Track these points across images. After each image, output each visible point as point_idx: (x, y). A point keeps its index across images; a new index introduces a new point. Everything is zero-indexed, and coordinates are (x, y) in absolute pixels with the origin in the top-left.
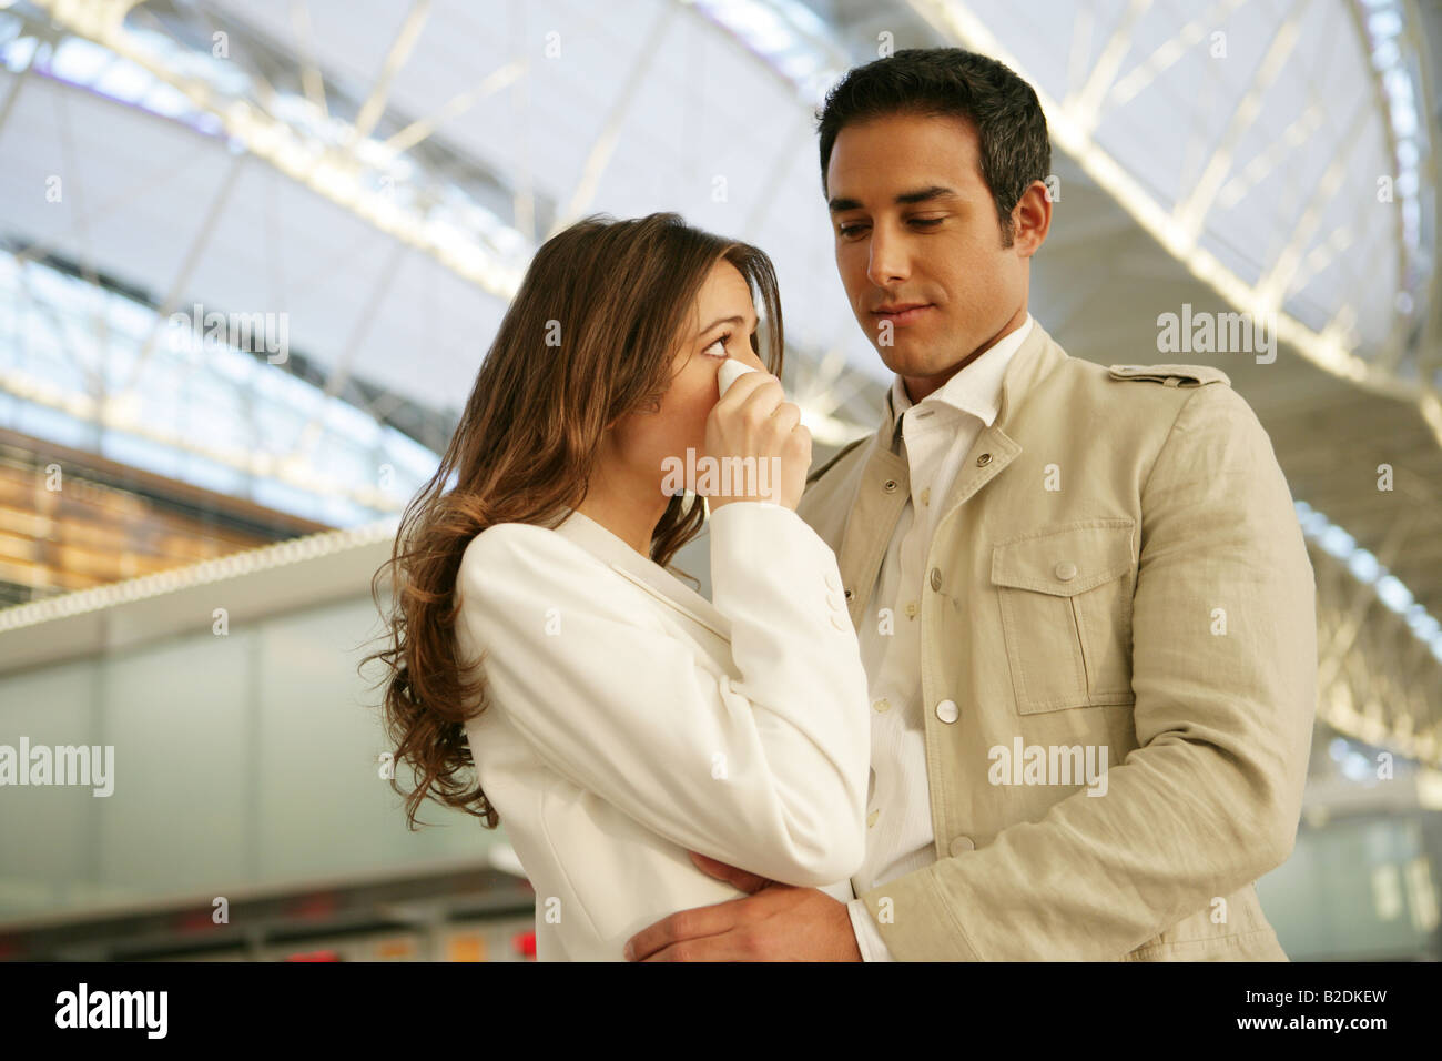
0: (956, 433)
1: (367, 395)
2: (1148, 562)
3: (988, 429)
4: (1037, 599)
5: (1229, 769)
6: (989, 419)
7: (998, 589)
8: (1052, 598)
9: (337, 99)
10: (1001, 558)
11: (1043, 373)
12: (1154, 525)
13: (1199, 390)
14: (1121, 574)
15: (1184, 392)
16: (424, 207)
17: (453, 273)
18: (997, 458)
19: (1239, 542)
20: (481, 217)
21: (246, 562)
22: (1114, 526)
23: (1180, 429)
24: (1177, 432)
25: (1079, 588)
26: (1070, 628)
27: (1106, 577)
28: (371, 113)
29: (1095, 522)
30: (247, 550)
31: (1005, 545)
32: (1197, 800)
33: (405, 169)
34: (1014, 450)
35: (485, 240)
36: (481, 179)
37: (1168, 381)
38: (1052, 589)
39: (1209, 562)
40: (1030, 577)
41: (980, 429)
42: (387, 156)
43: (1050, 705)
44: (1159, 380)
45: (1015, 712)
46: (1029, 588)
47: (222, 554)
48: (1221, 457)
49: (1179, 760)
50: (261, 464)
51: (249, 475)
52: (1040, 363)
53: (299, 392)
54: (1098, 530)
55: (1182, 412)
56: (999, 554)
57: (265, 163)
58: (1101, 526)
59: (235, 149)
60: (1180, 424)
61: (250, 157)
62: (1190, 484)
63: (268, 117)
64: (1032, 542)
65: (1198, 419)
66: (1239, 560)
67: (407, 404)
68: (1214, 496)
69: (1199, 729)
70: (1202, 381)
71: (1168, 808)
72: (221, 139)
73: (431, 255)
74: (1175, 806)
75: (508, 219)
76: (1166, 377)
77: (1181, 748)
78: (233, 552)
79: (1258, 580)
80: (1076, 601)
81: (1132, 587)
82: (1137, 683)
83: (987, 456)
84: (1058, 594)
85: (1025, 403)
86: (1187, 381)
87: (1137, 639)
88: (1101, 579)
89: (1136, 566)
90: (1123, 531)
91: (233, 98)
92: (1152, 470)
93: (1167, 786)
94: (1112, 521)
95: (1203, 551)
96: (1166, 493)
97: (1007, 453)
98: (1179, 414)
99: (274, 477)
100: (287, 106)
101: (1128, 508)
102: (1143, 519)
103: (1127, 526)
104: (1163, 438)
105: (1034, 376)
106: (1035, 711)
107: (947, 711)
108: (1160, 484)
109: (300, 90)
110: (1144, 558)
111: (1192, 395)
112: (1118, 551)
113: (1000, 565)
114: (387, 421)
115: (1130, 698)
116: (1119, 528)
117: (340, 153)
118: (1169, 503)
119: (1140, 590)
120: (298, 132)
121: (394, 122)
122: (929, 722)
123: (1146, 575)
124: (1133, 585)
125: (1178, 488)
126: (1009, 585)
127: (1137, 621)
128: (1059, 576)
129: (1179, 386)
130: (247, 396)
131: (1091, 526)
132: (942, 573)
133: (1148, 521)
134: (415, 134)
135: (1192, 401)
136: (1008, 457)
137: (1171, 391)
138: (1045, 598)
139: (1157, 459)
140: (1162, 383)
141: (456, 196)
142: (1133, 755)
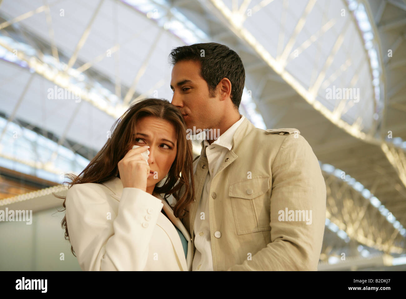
0: (221, 153)
1: (71, 145)
2: (274, 187)
3: (230, 151)
4: (242, 200)
5: (295, 248)
6: (230, 148)
7: (231, 198)
8: (247, 200)
9: (62, 57)
10: (232, 188)
11: (247, 133)
12: (276, 176)
13: (289, 135)
14: (266, 192)
15: (284, 136)
16: (88, 88)
17: (97, 108)
18: (230, 159)
19: (299, 180)
20: (105, 92)
21: (33, 195)
22: (264, 177)
23: (282, 148)
24: (282, 149)
25: (254, 197)
26: (252, 208)
27: (261, 193)
28: (73, 61)
29: (258, 177)
30: (33, 192)
31: (233, 185)
32: (285, 257)
33: (82, 77)
34: (236, 157)
35: (106, 98)
36: (106, 81)
37: (280, 134)
38: (246, 197)
39: (291, 187)
40: (240, 194)
41: (227, 151)
42: (77, 73)
43: (247, 232)
44: (278, 133)
45: (236, 234)
46: (239, 197)
47: (25, 193)
48: (294, 155)
49: (280, 246)
50: (39, 165)
51: (35, 169)
52: (246, 130)
53: (50, 144)
54: (259, 179)
55: (283, 143)
56: (231, 187)
57: (41, 76)
58: (260, 178)
59: (32, 72)
60: (282, 146)
61: (36, 74)
62: (285, 164)
63: (42, 62)
64: (240, 183)
65: (288, 144)
66: (299, 186)
67: (83, 147)
68: (292, 167)
69: (286, 237)
70: (290, 133)
71: (276, 260)
72: (27, 68)
73: (90, 103)
74: (278, 259)
75: (113, 92)
76: (280, 132)
77: (281, 242)
78: (29, 192)
79: (305, 191)
80: (253, 200)
81: (270, 195)
82: (272, 224)
83: (228, 159)
84: (248, 199)
85: (241, 142)
86: (286, 133)
87: (272, 211)
88: (260, 194)
89: (271, 189)
90: (266, 179)
91: (31, 56)
92: (274, 160)
93: (276, 254)
94: (263, 176)
95: (289, 184)
96: (279, 167)
97: (233, 158)
98: (282, 143)
99: (43, 169)
100: (47, 59)
101: (268, 172)
102: (272, 175)
103: (268, 177)
104: (278, 151)
105: (244, 134)
106: (242, 234)
107: (217, 234)
108: (276, 165)
109: (51, 54)
110: (273, 187)
111: (286, 138)
112: (265, 185)
113: (231, 191)
114: (77, 152)
115: (270, 229)
116: (265, 178)
117: (63, 73)
118: (279, 170)
119: (272, 195)
120: (50, 66)
121: (79, 64)
122: (212, 237)
123: (274, 191)
124: (270, 194)
125: (282, 165)
126: (234, 197)
127: (272, 205)
128: (248, 193)
129: (284, 135)
130: (35, 145)
131: (257, 178)
132: (217, 194)
133: (274, 175)
134: (86, 67)
135: (286, 139)
136: (233, 159)
137: (281, 136)
138: (244, 200)
139: (276, 156)
140: (279, 134)
141: (98, 85)
142: (269, 245)
